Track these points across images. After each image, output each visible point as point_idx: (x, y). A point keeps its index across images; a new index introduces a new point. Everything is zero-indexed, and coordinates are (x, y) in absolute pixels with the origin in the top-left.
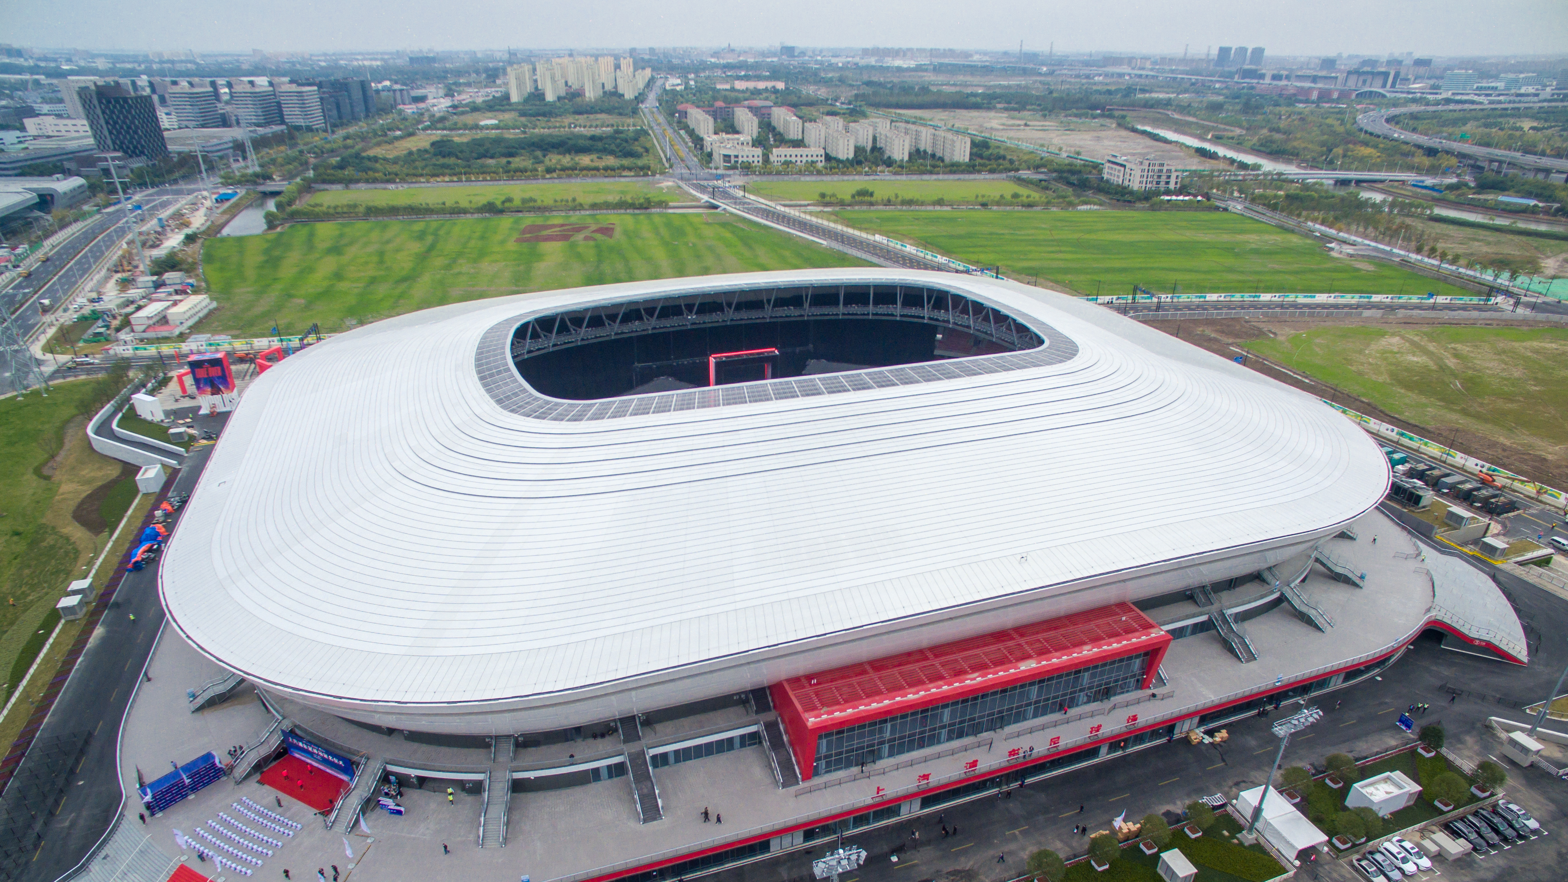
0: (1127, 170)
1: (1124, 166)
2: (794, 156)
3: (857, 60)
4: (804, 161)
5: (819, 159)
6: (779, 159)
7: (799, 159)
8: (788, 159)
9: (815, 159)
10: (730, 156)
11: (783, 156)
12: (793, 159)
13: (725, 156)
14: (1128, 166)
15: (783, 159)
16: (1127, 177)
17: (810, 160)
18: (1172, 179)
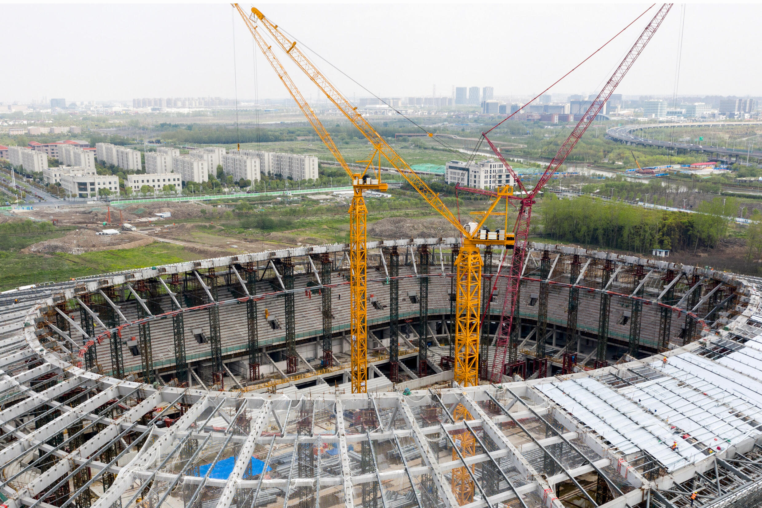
0: (471, 173)
1: (468, 170)
2: (151, 181)
4: (162, 186)
5: (177, 182)
6: (136, 184)
7: (156, 184)
8: (146, 184)
9: (172, 183)
10: (85, 184)
11: (140, 181)
12: (151, 184)
13: (80, 184)
14: (471, 169)
15: (141, 185)
16: (472, 179)
17: (167, 184)
18: (511, 178)
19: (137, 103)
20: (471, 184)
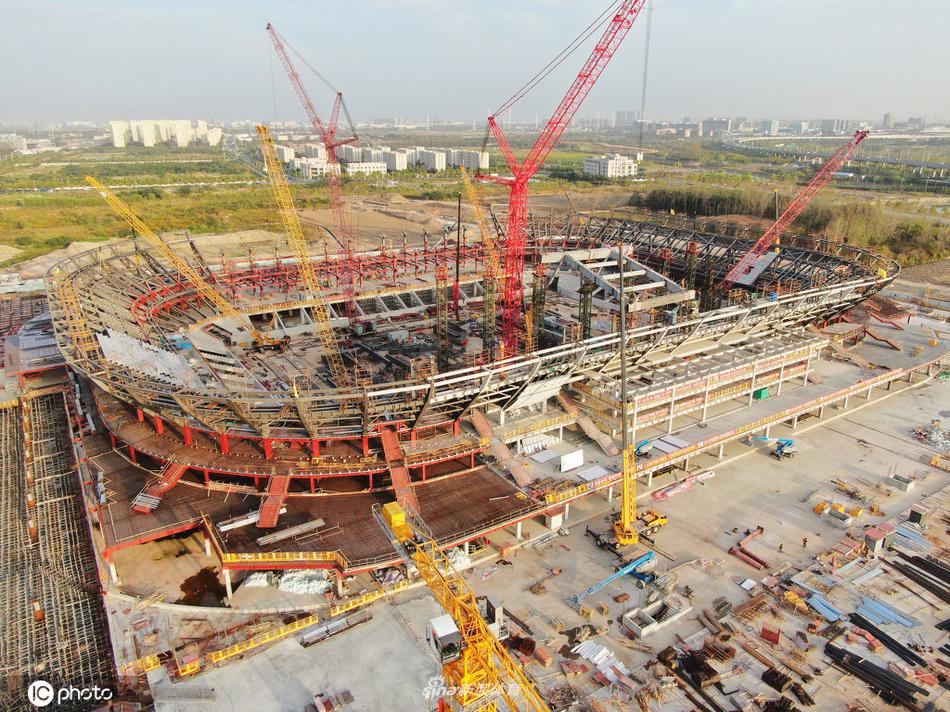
4: (372, 171)
5: (383, 169)
6: (353, 170)
8: (360, 170)
10: (316, 169)
13: (313, 169)
14: (602, 162)
15: (356, 170)
17: (376, 170)
18: (633, 169)
20: (602, 173)
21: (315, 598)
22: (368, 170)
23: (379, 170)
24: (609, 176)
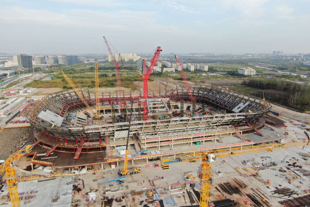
1: (243, 70)
2: (168, 70)
3: (188, 55)
6: (165, 70)
16: (243, 72)
17: (172, 70)
18: (254, 72)
19: (190, 54)
20: (243, 73)
21: (48, 173)
22: (169, 70)
23: (173, 70)
24: (245, 74)
